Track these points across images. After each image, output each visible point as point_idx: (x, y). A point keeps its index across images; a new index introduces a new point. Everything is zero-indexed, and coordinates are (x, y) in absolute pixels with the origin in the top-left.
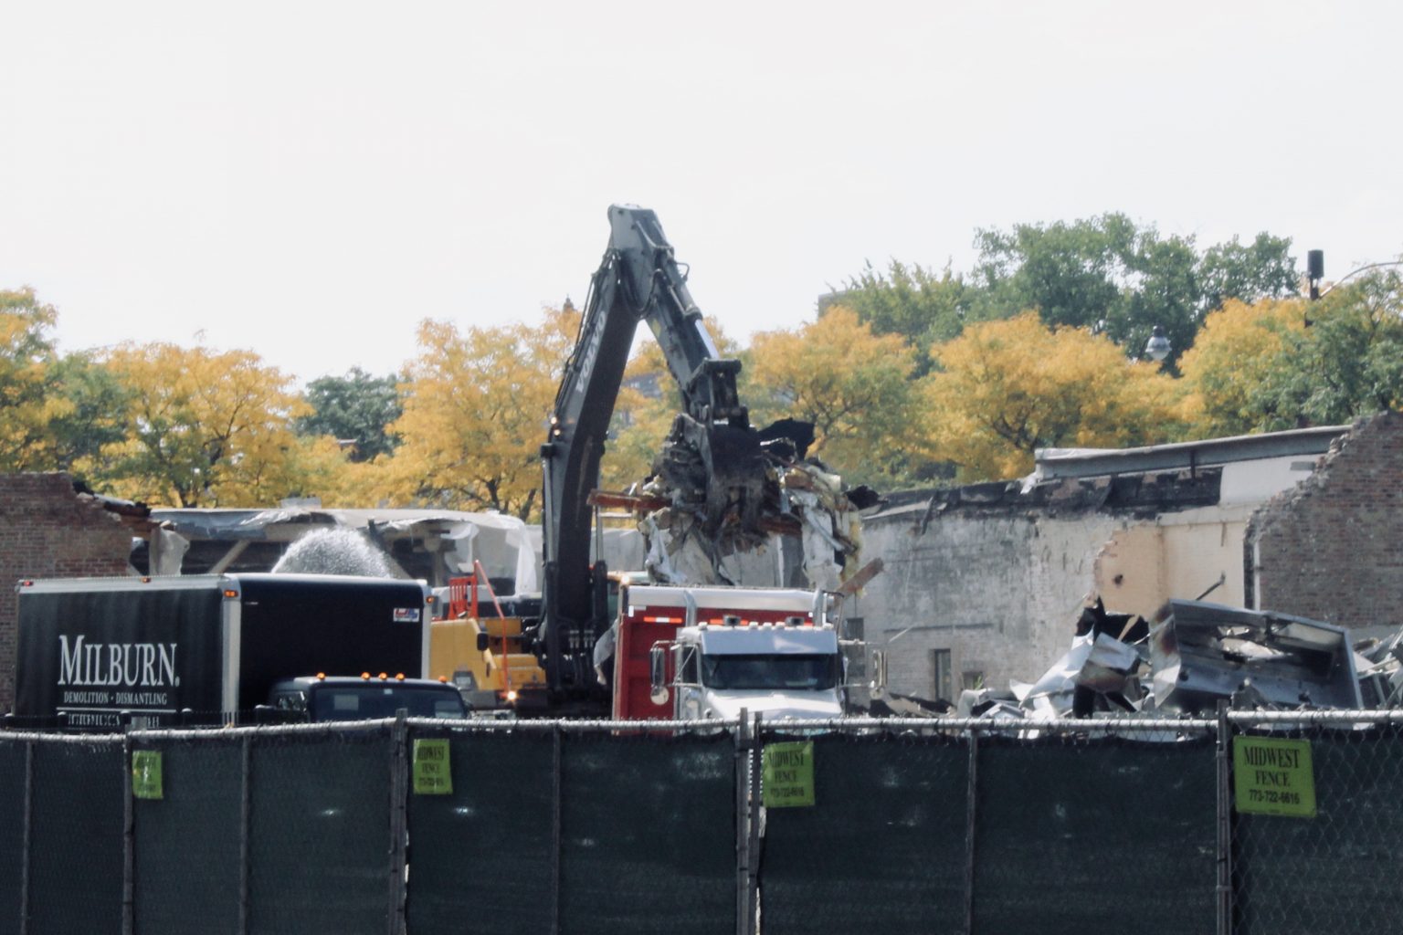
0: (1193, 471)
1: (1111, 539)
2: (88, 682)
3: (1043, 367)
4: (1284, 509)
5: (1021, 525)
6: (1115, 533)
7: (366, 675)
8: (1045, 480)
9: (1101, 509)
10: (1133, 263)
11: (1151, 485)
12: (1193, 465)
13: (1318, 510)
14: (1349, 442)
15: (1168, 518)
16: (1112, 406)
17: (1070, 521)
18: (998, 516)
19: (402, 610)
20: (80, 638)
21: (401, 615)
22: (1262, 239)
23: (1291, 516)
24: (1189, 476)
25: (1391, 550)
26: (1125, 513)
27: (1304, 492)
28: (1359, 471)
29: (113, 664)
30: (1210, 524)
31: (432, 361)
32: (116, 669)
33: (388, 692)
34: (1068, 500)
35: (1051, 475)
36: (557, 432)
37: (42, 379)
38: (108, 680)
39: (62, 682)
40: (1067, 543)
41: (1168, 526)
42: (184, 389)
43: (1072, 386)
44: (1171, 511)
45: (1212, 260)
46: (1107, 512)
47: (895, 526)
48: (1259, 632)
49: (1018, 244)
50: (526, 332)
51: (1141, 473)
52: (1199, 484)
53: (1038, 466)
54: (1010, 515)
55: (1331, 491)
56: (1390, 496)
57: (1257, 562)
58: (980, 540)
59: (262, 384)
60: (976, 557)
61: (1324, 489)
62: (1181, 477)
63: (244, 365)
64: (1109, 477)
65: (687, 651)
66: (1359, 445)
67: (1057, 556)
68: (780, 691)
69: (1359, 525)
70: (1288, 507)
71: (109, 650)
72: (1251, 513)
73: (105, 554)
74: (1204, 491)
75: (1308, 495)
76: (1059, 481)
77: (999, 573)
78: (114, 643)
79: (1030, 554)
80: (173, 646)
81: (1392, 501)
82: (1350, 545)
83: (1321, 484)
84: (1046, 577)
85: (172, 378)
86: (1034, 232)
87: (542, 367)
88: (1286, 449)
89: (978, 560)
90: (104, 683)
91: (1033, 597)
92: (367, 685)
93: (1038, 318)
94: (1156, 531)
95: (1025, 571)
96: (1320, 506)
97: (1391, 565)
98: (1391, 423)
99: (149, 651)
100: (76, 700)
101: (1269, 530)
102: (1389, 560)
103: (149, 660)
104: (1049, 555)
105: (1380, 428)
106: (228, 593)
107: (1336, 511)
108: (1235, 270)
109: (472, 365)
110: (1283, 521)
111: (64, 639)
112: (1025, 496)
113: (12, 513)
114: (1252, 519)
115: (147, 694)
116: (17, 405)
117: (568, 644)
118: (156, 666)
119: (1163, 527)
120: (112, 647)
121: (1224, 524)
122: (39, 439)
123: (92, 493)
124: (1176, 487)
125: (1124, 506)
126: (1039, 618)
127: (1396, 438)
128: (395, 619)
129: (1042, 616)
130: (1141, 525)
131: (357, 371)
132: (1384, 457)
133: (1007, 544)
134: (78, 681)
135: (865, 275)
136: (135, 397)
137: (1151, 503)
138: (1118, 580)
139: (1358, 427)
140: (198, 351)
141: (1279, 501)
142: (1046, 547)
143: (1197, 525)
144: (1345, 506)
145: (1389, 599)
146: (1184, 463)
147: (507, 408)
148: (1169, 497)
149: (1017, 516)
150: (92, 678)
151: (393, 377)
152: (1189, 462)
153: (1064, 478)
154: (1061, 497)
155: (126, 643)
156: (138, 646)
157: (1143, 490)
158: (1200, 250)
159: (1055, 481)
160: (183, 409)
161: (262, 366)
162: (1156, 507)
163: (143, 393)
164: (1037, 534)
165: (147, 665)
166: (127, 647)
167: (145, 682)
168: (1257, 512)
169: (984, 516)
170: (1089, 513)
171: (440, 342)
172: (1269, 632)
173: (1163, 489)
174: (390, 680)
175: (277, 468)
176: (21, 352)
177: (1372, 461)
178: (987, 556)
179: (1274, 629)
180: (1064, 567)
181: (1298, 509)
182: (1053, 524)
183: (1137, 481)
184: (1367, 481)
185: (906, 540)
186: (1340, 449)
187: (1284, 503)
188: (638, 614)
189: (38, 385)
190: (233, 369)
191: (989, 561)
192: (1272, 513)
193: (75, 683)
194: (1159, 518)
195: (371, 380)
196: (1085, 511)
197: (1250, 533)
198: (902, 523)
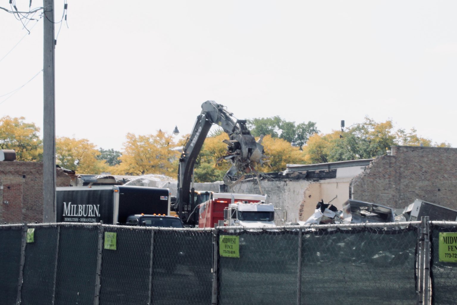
0: (329, 170)
1: (308, 186)
2: (72, 215)
3: (273, 148)
4: (359, 179)
5: (282, 183)
6: (309, 185)
7: (155, 214)
8: (289, 172)
9: (304, 179)
10: (280, 127)
11: (317, 173)
12: (329, 168)
13: (367, 179)
14: (375, 162)
15: (322, 181)
16: (289, 157)
17: (295, 182)
18: (277, 180)
19: (163, 197)
20: (70, 203)
21: (162, 198)
22: (310, 122)
23: (361, 181)
24: (328, 171)
25: (384, 190)
26: (310, 180)
27: (364, 174)
28: (377, 170)
29: (80, 210)
30: (333, 183)
31: (129, 143)
32: (80, 212)
33: (161, 219)
34: (295, 177)
35: (291, 171)
36: (184, 156)
37: (36, 144)
38: (78, 215)
39: (64, 215)
40: (295, 187)
41: (322, 183)
42: (70, 148)
43: (280, 152)
44: (323, 180)
45: (299, 127)
46: (305, 180)
47: (249, 183)
48: (370, 209)
49: (254, 123)
50: (152, 136)
51: (315, 170)
52: (330, 173)
53: (287, 168)
54: (279, 180)
55: (371, 175)
56: (384, 176)
57: (352, 192)
58: (271, 186)
59: (89, 147)
60: (270, 191)
61: (369, 174)
62: (326, 171)
63: (85, 142)
64: (306, 171)
65: (233, 210)
66: (377, 163)
67: (292, 190)
68: (260, 221)
69: (377, 183)
70: (360, 178)
71: (79, 206)
72: (351, 180)
73: (63, 183)
74: (332, 175)
75: (365, 175)
76: (293, 172)
77: (277, 194)
78: (80, 204)
79: (285, 190)
80: (98, 205)
81: (385, 177)
82: (375, 188)
83: (368, 173)
84: (289, 196)
85: (67, 145)
86: (258, 119)
87: (155, 145)
88: (354, 164)
89: (271, 191)
90: (77, 215)
91: (285, 201)
92: (155, 217)
93: (271, 136)
94: (319, 184)
95: (283, 194)
96: (368, 178)
97: (385, 193)
98: (385, 158)
99: (91, 207)
100: (68, 220)
101: (355, 184)
102: (384, 192)
103: (91, 209)
104: (290, 190)
105: (382, 159)
106: (115, 191)
107: (372, 180)
108: (304, 130)
109: (139, 144)
110: (359, 182)
111: (65, 203)
112: (284, 176)
113: (40, 172)
114: (351, 181)
115: (90, 219)
116: (30, 150)
117: (184, 209)
118: (93, 211)
119: (321, 184)
120: (80, 206)
121: (337, 183)
122: (35, 159)
123: (60, 168)
124: (324, 174)
125: (310, 178)
126: (287, 206)
127: (386, 162)
128: (161, 199)
129: (288, 205)
130: (316, 183)
131: (101, 148)
132: (383, 166)
133: (279, 187)
134: (69, 215)
135: (218, 129)
136: (58, 149)
137: (317, 178)
138: (310, 196)
139: (377, 159)
140: (74, 139)
141: (358, 177)
142: (289, 188)
143: (330, 183)
144: (374, 178)
145: (384, 202)
146: (327, 167)
147: (147, 154)
148: (322, 176)
149: (281, 181)
150: (73, 214)
151: (109, 150)
152: (328, 168)
153: (294, 171)
154: (293, 176)
155: (84, 204)
156: (87, 205)
157: (315, 175)
158: (296, 125)
159: (292, 172)
160: (70, 153)
161: (89, 143)
162: (318, 179)
163: (60, 149)
164: (287, 185)
165: (90, 211)
166: (84, 206)
167: (89, 215)
168: (352, 179)
169: (273, 181)
170: (301, 180)
171: (131, 139)
172: (373, 209)
173: (320, 174)
174: (162, 216)
175: (92, 167)
176: (31, 138)
177: (380, 167)
178: (273, 190)
179: (374, 208)
180: (294, 193)
181: (362, 179)
182: (291, 182)
183: (314, 172)
184: (379, 172)
185: (252, 186)
186: (373, 164)
187: (359, 177)
188: (216, 200)
189: (36, 146)
190: (82, 143)
191: (274, 191)
192: (356, 180)
193: (68, 215)
194: (320, 181)
195: (104, 150)
196: (300, 180)
197: (351, 184)
198: (251, 182)
